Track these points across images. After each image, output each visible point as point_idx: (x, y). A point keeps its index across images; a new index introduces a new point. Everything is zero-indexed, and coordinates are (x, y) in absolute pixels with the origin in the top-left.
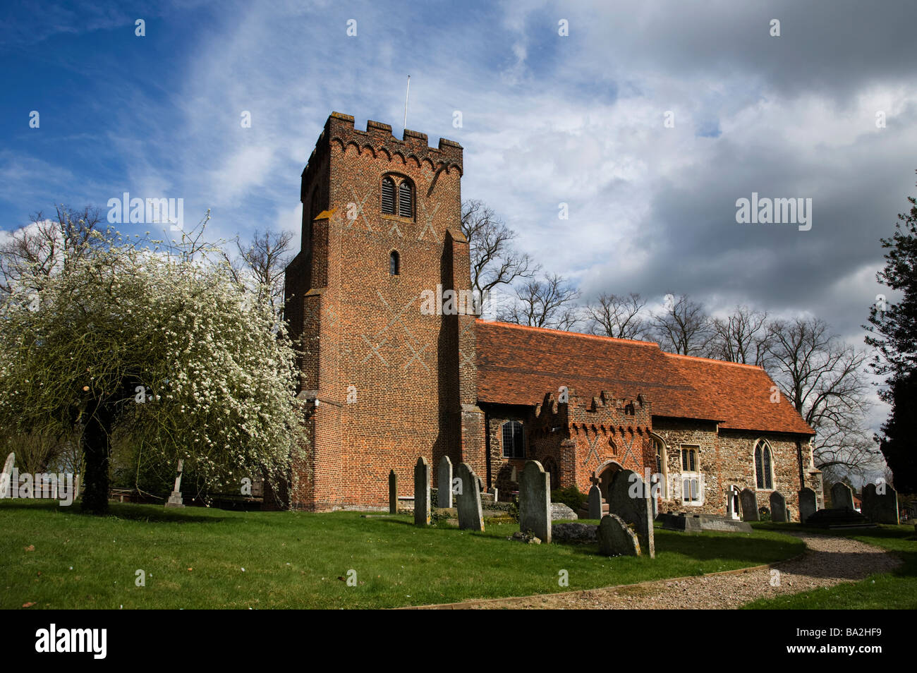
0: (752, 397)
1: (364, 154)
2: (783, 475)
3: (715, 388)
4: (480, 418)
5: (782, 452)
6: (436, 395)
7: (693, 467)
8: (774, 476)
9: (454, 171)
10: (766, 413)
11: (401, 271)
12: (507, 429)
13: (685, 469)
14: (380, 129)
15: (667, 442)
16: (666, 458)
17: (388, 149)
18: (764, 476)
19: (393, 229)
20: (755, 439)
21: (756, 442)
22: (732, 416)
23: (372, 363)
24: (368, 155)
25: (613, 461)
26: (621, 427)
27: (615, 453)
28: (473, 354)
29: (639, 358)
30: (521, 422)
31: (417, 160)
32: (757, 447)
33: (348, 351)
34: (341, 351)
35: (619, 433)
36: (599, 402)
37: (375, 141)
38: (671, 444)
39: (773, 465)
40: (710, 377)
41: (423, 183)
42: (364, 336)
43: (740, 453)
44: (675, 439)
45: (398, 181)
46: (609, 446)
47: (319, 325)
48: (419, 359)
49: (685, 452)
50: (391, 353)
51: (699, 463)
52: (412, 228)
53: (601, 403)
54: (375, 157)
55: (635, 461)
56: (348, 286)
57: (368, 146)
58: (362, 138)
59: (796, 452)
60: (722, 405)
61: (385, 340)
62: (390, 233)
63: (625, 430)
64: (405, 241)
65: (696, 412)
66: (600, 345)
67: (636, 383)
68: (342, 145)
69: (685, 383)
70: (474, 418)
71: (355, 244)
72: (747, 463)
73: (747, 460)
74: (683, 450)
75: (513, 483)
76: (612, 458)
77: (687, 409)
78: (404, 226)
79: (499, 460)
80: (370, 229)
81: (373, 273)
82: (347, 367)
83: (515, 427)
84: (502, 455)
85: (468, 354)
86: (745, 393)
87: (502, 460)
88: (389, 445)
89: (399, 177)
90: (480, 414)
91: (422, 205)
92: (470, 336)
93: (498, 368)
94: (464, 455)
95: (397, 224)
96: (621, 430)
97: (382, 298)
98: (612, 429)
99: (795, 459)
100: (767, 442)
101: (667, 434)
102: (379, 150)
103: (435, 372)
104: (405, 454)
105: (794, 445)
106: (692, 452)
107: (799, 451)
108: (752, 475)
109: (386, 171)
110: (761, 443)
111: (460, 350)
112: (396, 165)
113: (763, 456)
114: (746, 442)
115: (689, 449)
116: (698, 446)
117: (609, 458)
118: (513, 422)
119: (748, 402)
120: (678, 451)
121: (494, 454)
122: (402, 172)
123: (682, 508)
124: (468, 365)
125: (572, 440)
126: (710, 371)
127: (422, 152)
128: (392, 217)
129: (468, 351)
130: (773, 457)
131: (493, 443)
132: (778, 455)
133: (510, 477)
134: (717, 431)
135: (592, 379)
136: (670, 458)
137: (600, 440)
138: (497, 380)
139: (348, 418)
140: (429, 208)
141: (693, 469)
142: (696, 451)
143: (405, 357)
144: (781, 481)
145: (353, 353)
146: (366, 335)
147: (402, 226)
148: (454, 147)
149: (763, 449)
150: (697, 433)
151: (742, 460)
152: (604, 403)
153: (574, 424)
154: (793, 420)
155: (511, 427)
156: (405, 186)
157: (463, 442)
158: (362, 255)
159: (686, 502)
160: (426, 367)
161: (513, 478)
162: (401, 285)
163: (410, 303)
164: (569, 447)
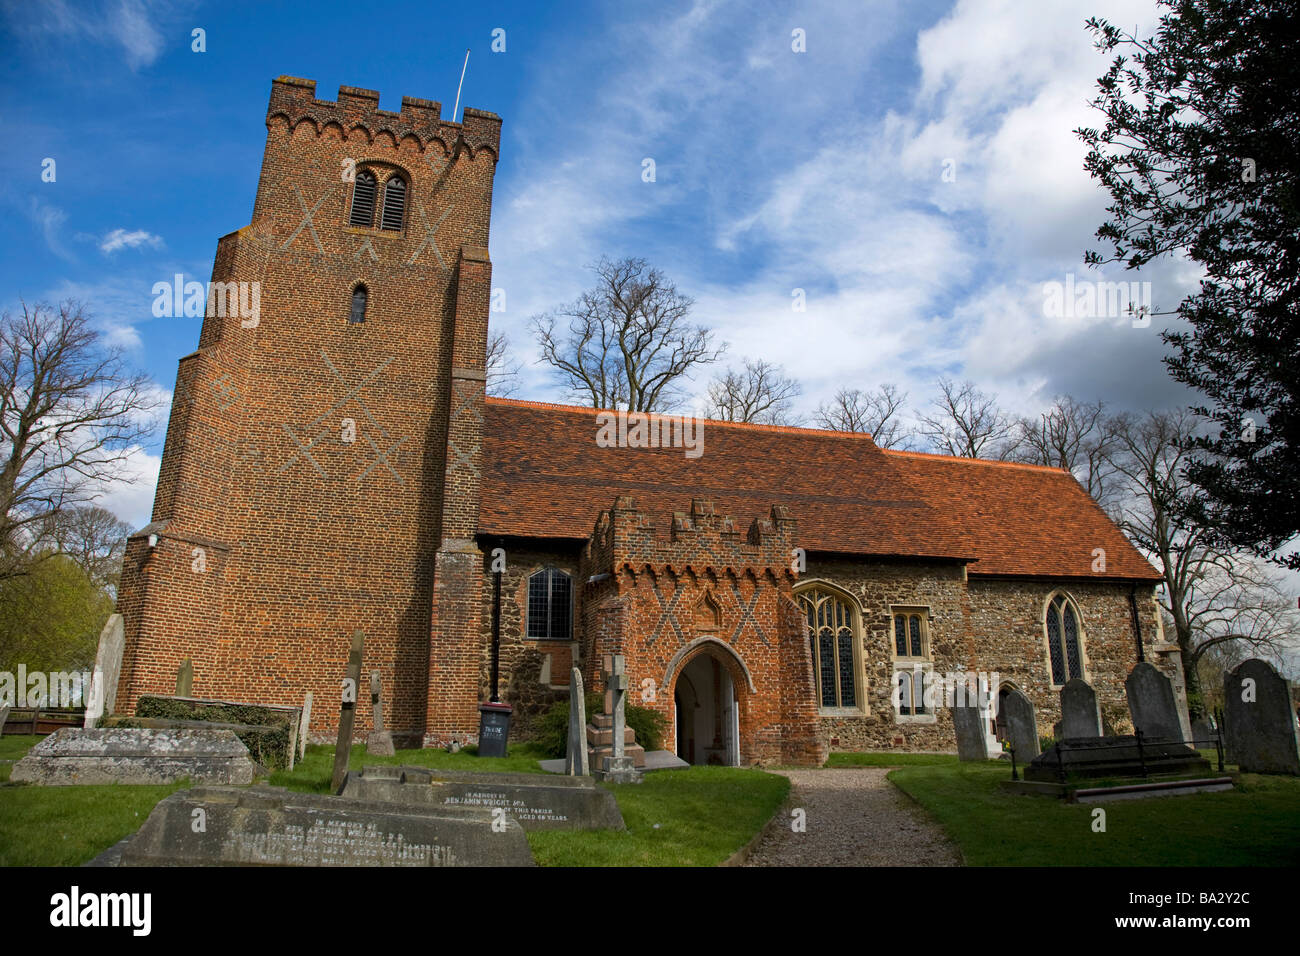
0: (1044, 517)
1: (326, 136)
2: (1104, 657)
3: (972, 506)
4: (473, 563)
5: (1099, 616)
6: (413, 526)
7: (919, 648)
8: (1085, 660)
9: (483, 157)
10: (1068, 544)
11: (369, 315)
12: (537, 585)
13: (901, 652)
14: (359, 96)
15: (863, 602)
16: (863, 632)
17: (367, 126)
18: (1066, 660)
19: (362, 249)
20: (1046, 592)
21: (1049, 599)
22: (1001, 551)
23: (296, 472)
24: (332, 137)
25: (712, 637)
26: (729, 570)
27: (718, 622)
28: (476, 449)
29: (831, 458)
30: (567, 572)
31: (418, 141)
32: (1051, 606)
33: (253, 452)
34: (240, 453)
35: (727, 582)
36: (685, 522)
37: (346, 115)
38: (871, 606)
39: (1083, 639)
40: (966, 487)
41: (426, 176)
42: (285, 426)
43: (1018, 620)
44: (880, 597)
45: (382, 175)
46: (705, 609)
47: (190, 406)
48: (387, 463)
49: (900, 621)
50: (333, 455)
51: (930, 639)
52: (398, 245)
53: (688, 523)
54: (345, 138)
55: (761, 637)
56: (268, 344)
57: (334, 123)
58: (324, 111)
59: (1128, 614)
60: (983, 533)
61: (325, 433)
62: (357, 255)
63: (739, 574)
64: (383, 266)
65: (921, 545)
66: (760, 439)
67: (812, 499)
68: (289, 124)
69: (911, 495)
70: (462, 563)
71: (290, 274)
72: (1033, 638)
73: (1031, 632)
74: (897, 617)
75: (543, 687)
76: (709, 632)
77: (903, 539)
78: (384, 243)
79: (518, 643)
80: (321, 250)
81: (317, 320)
82: (248, 480)
83: (554, 581)
84: (524, 634)
85: (465, 449)
86: (1032, 513)
87: (522, 642)
88: (312, 621)
89: (386, 168)
90: (474, 557)
91: (419, 208)
92: (473, 416)
93: (544, 477)
94: (435, 634)
95: (372, 242)
96: (730, 573)
97: (328, 362)
98: (710, 573)
99: (1127, 626)
100: (1070, 598)
101: (863, 589)
102: (353, 129)
103: (415, 486)
104: (342, 635)
105: (1123, 601)
106: (916, 620)
107: (1135, 612)
108: (1042, 660)
109: (362, 160)
110: (1059, 599)
111: (451, 442)
112: (382, 149)
113: (1062, 623)
114: (1029, 599)
115: (908, 615)
116: (928, 608)
117: (705, 630)
118: (551, 572)
119: (1035, 528)
120: (887, 619)
121: (509, 631)
122: (390, 160)
123: (894, 729)
124: (464, 469)
125: (621, 598)
126: (966, 477)
127: (428, 128)
128: (365, 231)
129: (466, 444)
130: (1083, 625)
131: (507, 612)
132: (1093, 620)
133: (538, 676)
134: (966, 579)
135: (726, 492)
136: (869, 632)
137: (684, 595)
138: (532, 497)
139: (239, 570)
140: (433, 214)
141: (917, 652)
142: (924, 617)
143: (359, 461)
144: (1100, 670)
145: (263, 455)
146: (290, 424)
147: (380, 245)
148: (486, 118)
149: (1062, 611)
150: (925, 584)
151: (1022, 632)
152: (695, 524)
153: (627, 566)
154: (1121, 556)
155: (547, 582)
156: (397, 182)
157: (435, 609)
158: (301, 291)
159: (902, 717)
160: (398, 477)
161: (545, 677)
162: (367, 339)
163: (380, 369)
164: (613, 611)
